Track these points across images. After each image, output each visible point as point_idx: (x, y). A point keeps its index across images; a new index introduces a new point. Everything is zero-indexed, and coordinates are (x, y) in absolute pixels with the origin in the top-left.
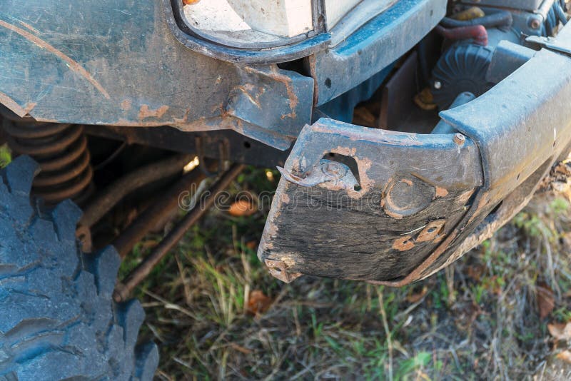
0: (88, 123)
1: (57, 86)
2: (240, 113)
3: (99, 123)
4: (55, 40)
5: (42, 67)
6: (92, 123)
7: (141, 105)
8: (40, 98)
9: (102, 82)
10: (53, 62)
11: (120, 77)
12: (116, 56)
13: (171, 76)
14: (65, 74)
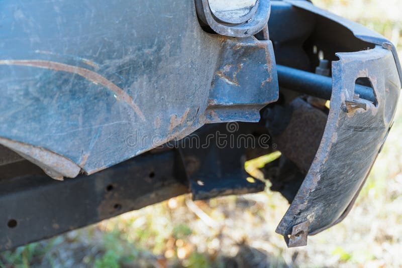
0: (130, 157)
1: (106, 125)
2: (222, 99)
3: (139, 152)
4: (111, 70)
5: (93, 108)
6: (133, 156)
7: (170, 116)
8: (92, 145)
9: (141, 105)
10: (103, 97)
11: (156, 91)
12: (156, 69)
13: (195, 73)
14: (112, 109)
